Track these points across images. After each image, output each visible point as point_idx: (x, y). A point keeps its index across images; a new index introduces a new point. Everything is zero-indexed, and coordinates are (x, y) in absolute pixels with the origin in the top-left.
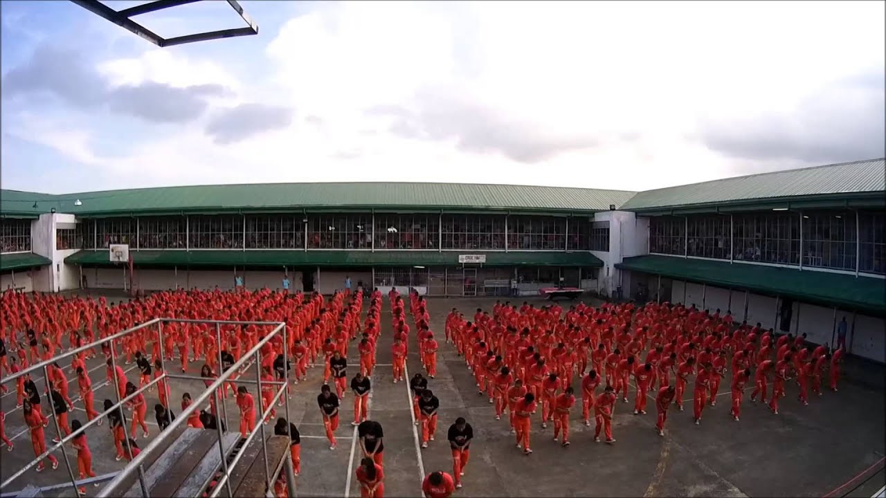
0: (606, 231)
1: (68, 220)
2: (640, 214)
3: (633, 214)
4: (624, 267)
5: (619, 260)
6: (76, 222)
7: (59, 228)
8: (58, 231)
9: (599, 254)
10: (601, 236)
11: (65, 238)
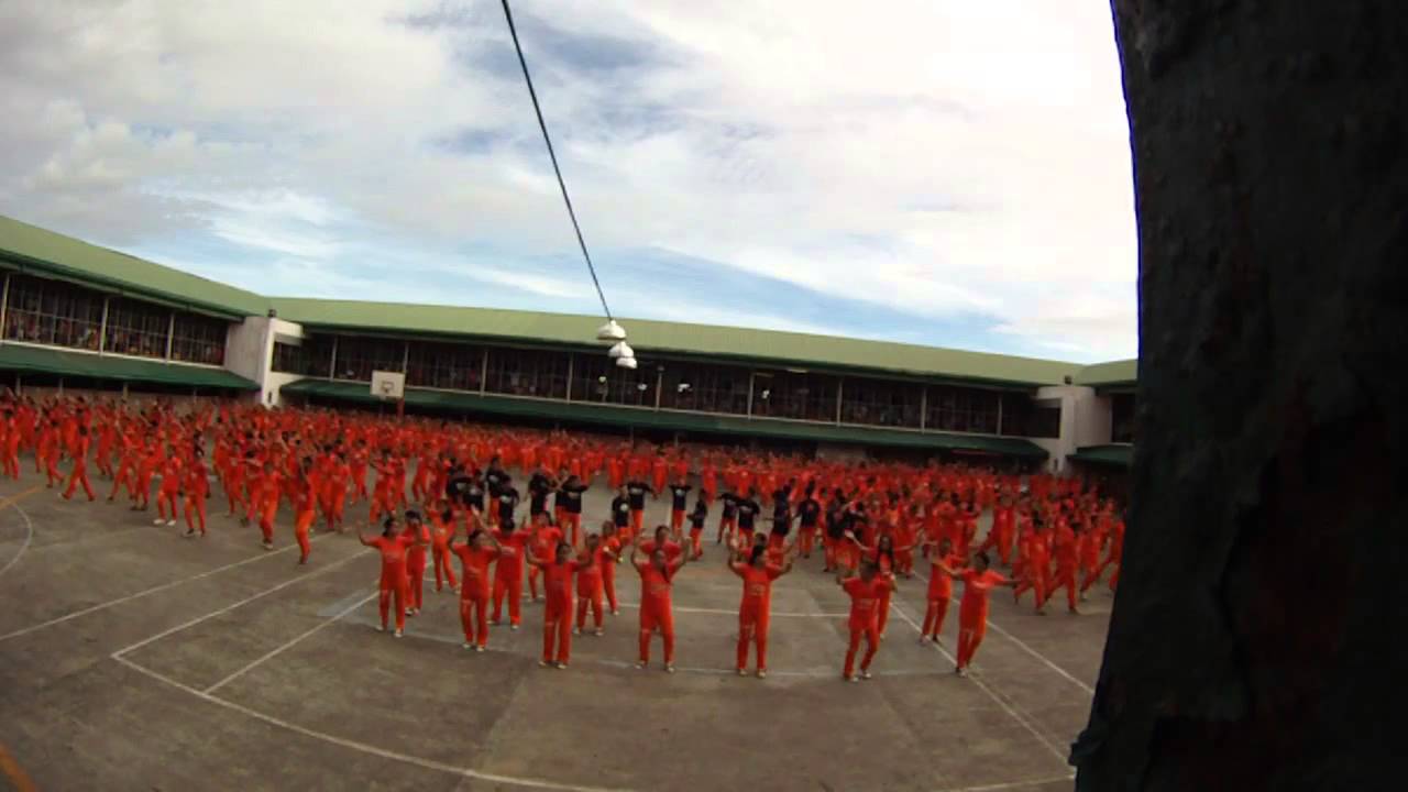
0: (1057, 412)
1: (292, 331)
2: (1101, 390)
3: (1091, 391)
4: (1079, 460)
5: (1071, 451)
6: (304, 336)
7: (278, 341)
8: (276, 345)
9: (1045, 443)
10: (1047, 419)
11: (285, 356)
